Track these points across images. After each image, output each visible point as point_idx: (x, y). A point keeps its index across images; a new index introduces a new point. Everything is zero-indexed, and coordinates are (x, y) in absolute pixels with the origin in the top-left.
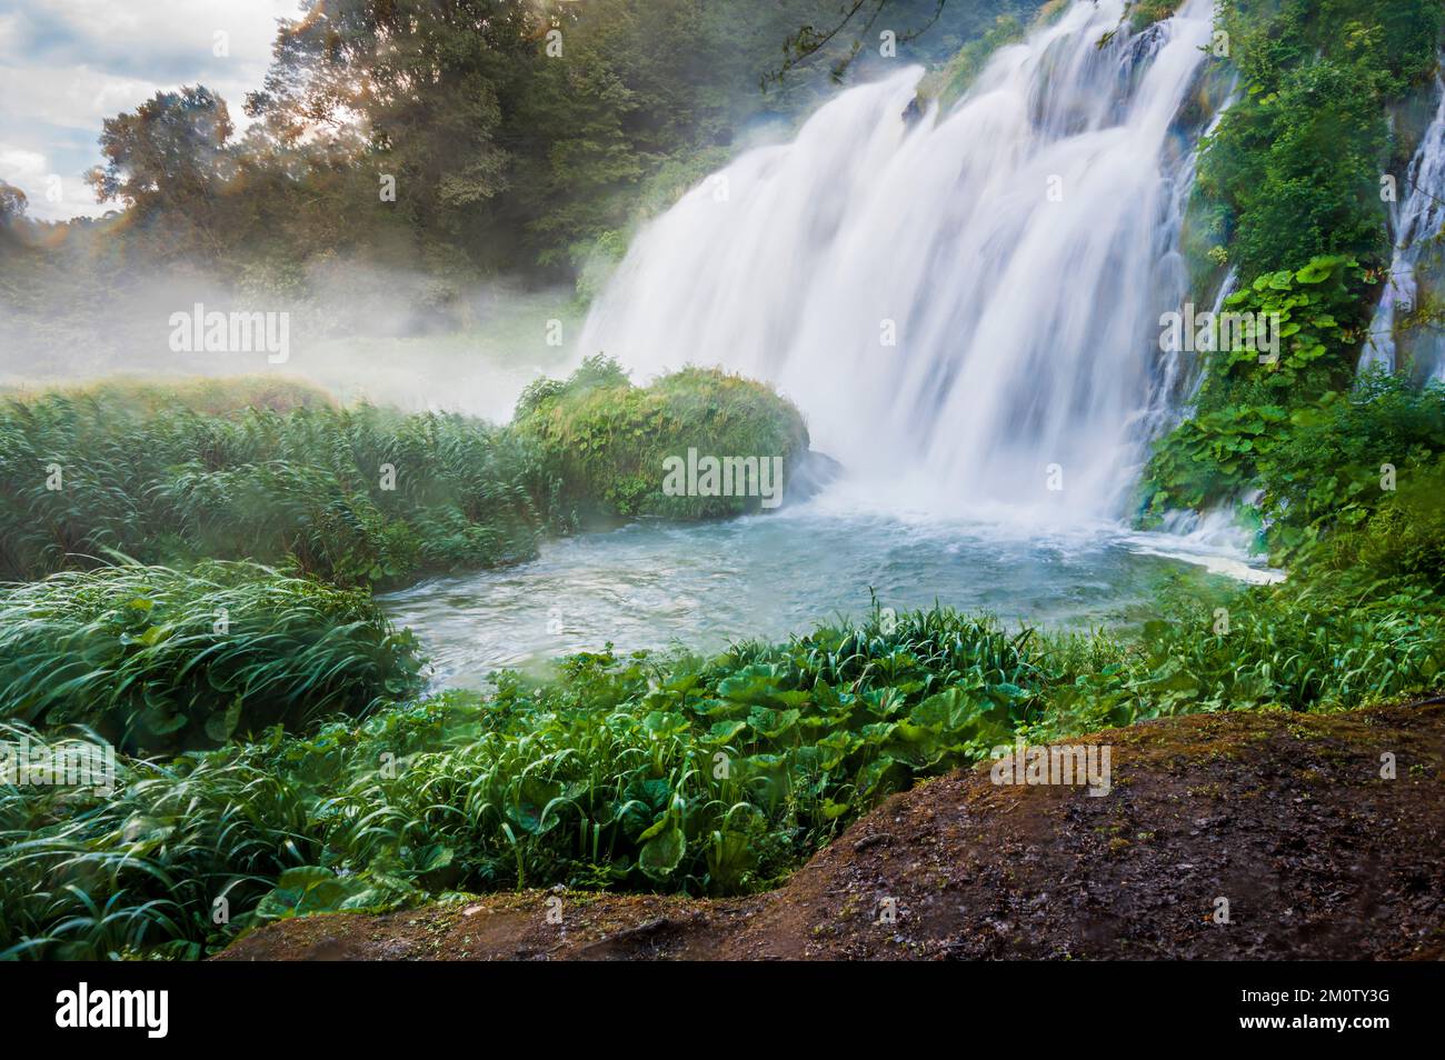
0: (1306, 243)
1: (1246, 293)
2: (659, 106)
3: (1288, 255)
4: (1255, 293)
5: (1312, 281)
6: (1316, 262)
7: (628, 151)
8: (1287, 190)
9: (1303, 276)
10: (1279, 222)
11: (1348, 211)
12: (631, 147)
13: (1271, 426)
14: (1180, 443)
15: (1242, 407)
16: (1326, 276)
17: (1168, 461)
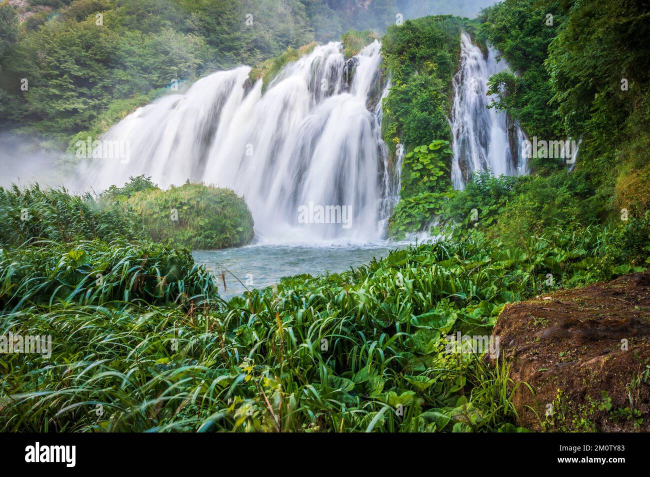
0: (429, 135)
1: (412, 153)
2: (93, 77)
3: (424, 140)
4: (415, 153)
5: (435, 149)
6: (435, 142)
7: (76, 96)
8: (422, 116)
9: (431, 147)
10: (419, 128)
11: (441, 124)
12: (78, 95)
13: (437, 199)
14: (405, 207)
15: (425, 193)
16: (439, 147)
17: (402, 214)
